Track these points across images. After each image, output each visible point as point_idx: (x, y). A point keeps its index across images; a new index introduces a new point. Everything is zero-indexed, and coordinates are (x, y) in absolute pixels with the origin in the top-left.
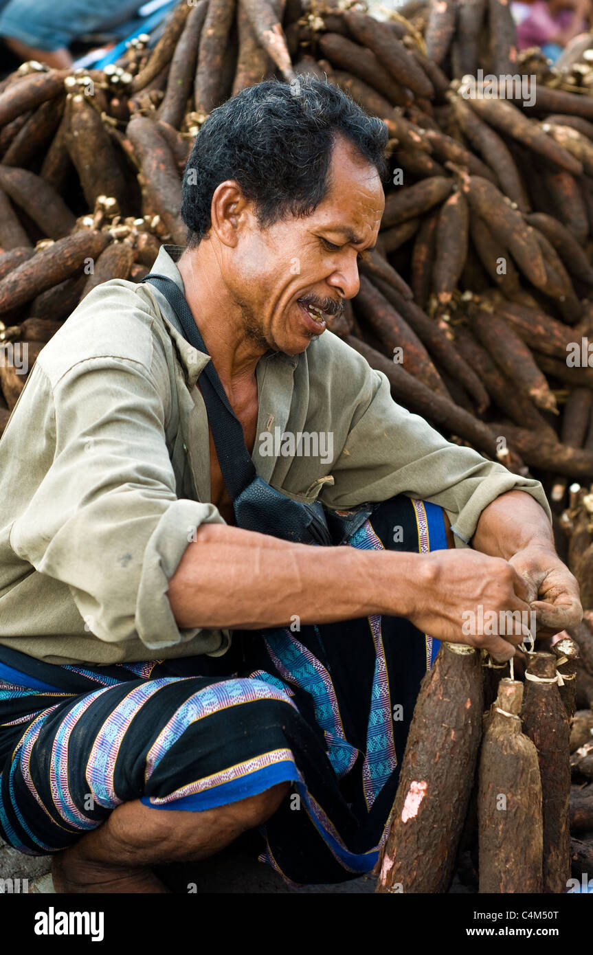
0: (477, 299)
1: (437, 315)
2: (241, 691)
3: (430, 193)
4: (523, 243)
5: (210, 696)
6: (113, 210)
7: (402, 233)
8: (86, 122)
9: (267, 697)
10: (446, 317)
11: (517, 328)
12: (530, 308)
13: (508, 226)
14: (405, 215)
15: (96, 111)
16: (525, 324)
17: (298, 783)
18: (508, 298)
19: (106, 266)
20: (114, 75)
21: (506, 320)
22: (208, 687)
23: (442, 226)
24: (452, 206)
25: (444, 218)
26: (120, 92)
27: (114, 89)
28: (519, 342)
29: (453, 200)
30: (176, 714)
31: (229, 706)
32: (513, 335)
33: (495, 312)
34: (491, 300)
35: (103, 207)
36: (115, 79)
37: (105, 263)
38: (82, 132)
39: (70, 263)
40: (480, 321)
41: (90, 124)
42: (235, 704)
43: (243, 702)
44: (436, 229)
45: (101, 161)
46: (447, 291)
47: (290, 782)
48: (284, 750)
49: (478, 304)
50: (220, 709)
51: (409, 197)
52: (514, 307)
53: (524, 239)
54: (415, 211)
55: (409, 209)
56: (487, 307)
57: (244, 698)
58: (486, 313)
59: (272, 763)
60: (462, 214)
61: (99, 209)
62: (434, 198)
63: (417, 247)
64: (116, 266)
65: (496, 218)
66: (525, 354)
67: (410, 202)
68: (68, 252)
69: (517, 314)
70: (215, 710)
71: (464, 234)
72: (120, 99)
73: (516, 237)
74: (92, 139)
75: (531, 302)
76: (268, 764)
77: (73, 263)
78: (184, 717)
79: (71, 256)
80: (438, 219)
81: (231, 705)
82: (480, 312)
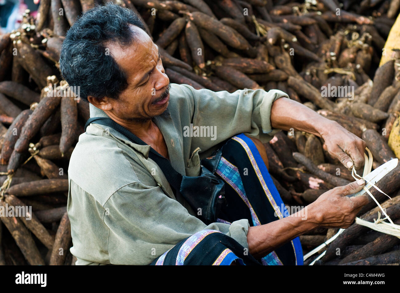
0: (213, 62)
1: (200, 74)
2: (197, 238)
3: (178, 26)
4: (224, 31)
5: (186, 246)
6: (55, 81)
7: (173, 47)
8: (26, 50)
9: (208, 234)
10: (205, 74)
11: (235, 67)
12: (236, 58)
13: (215, 27)
14: (172, 39)
15: (28, 44)
16: (238, 65)
17: (238, 259)
18: (225, 57)
19: (66, 102)
20: (27, 28)
21: (229, 66)
22: (184, 244)
23: (188, 37)
24: (189, 28)
25: (188, 34)
26: (32, 34)
27: (29, 34)
28: (238, 73)
29: (189, 25)
30: (177, 261)
31: (195, 246)
32: (235, 71)
33: (223, 65)
34: (219, 61)
35: (51, 81)
36: (28, 30)
37: (65, 101)
38: (26, 55)
39: (50, 107)
40: (219, 71)
41: (28, 50)
42: (197, 244)
43: (200, 241)
44: (186, 40)
45: (39, 64)
46: (202, 63)
47: (234, 261)
48: (225, 250)
49: (215, 64)
50: (192, 249)
51: (170, 31)
52: (230, 60)
53: (224, 30)
54: (175, 36)
55: (172, 36)
56: (219, 64)
57: (199, 239)
58: (220, 67)
59: (224, 258)
60: (195, 29)
61: (49, 83)
62: (180, 28)
63: (180, 51)
64: (70, 101)
65: (209, 26)
66: (244, 76)
67: (172, 33)
68: (48, 103)
69: (232, 62)
70: (191, 251)
71: (198, 37)
72: (33, 37)
73: (221, 30)
74: (31, 57)
75: (235, 55)
76: (223, 260)
77: (52, 107)
78: (181, 260)
79: (50, 104)
80: (185, 35)
81: (196, 245)
82: (217, 67)
